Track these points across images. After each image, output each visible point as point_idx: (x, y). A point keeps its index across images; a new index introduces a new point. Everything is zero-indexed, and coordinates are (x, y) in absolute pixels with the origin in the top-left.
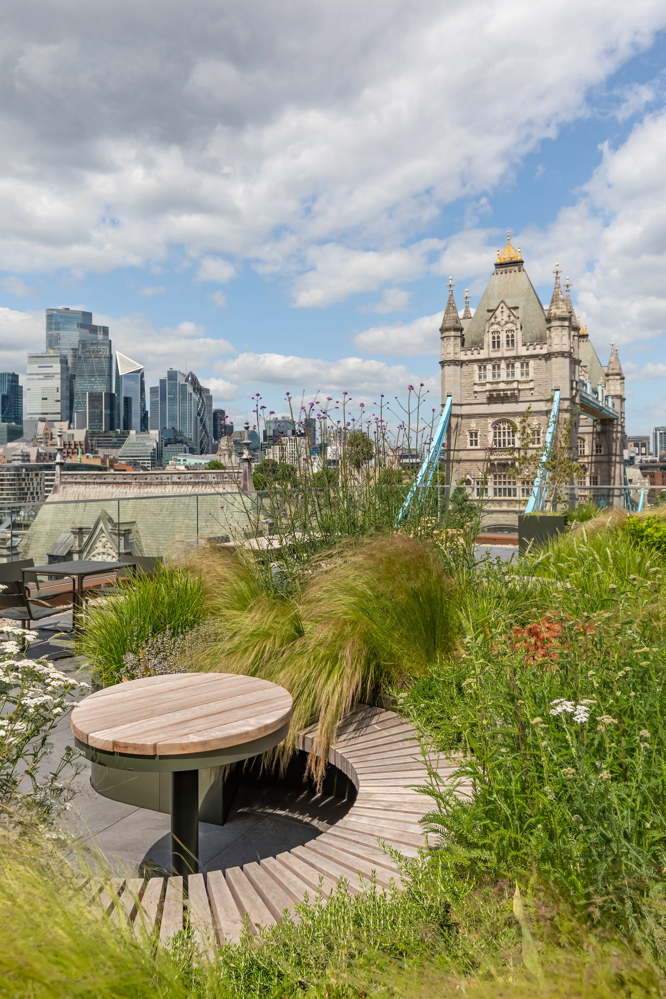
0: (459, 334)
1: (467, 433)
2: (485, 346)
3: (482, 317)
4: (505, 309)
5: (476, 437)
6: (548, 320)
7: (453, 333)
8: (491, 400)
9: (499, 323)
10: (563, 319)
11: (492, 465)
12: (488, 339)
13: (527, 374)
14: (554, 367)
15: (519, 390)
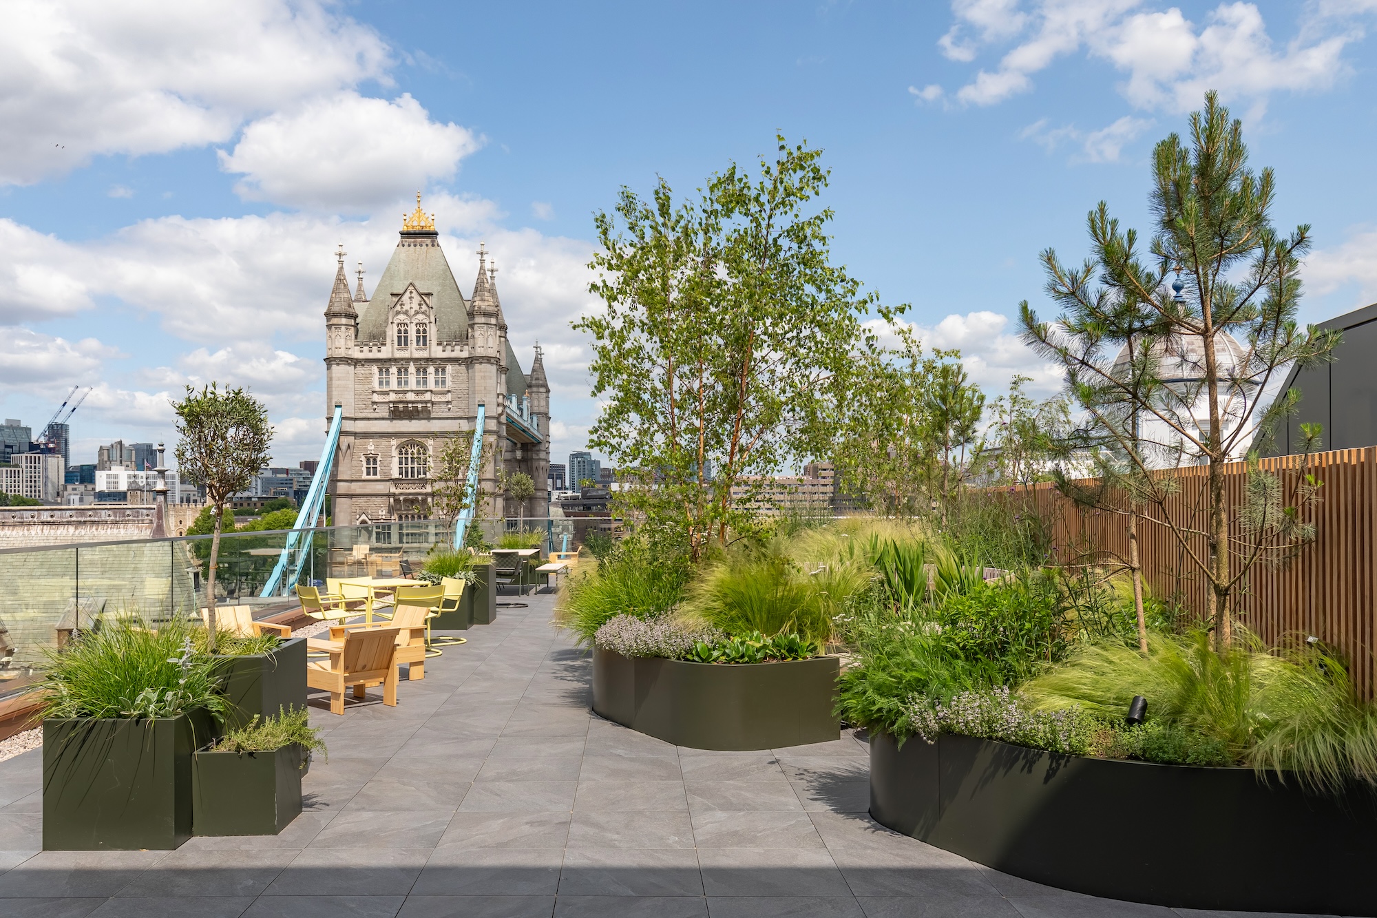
0: (352, 322)
1: (363, 458)
2: (388, 341)
3: (383, 301)
4: (415, 294)
5: (375, 461)
6: (471, 315)
7: (344, 321)
8: (398, 413)
9: (406, 313)
10: (488, 314)
11: (397, 501)
12: (392, 332)
13: (444, 382)
14: (478, 375)
15: (433, 403)
